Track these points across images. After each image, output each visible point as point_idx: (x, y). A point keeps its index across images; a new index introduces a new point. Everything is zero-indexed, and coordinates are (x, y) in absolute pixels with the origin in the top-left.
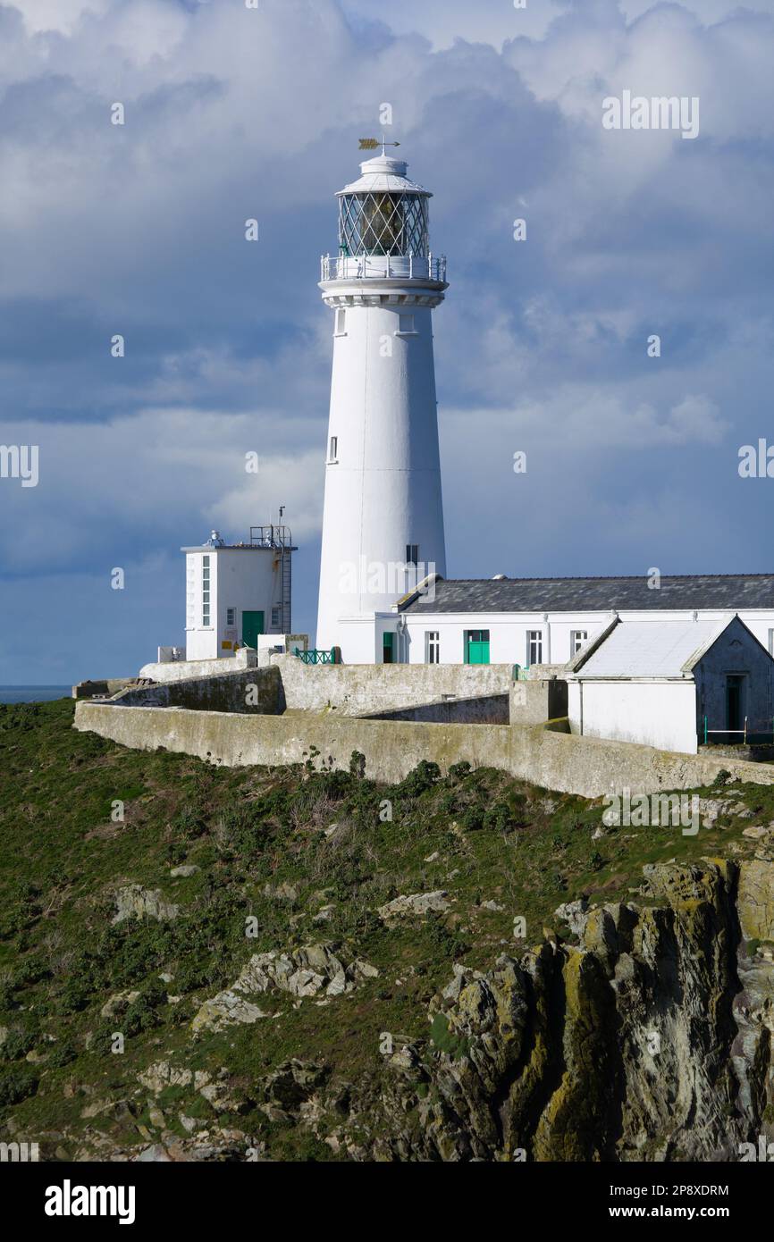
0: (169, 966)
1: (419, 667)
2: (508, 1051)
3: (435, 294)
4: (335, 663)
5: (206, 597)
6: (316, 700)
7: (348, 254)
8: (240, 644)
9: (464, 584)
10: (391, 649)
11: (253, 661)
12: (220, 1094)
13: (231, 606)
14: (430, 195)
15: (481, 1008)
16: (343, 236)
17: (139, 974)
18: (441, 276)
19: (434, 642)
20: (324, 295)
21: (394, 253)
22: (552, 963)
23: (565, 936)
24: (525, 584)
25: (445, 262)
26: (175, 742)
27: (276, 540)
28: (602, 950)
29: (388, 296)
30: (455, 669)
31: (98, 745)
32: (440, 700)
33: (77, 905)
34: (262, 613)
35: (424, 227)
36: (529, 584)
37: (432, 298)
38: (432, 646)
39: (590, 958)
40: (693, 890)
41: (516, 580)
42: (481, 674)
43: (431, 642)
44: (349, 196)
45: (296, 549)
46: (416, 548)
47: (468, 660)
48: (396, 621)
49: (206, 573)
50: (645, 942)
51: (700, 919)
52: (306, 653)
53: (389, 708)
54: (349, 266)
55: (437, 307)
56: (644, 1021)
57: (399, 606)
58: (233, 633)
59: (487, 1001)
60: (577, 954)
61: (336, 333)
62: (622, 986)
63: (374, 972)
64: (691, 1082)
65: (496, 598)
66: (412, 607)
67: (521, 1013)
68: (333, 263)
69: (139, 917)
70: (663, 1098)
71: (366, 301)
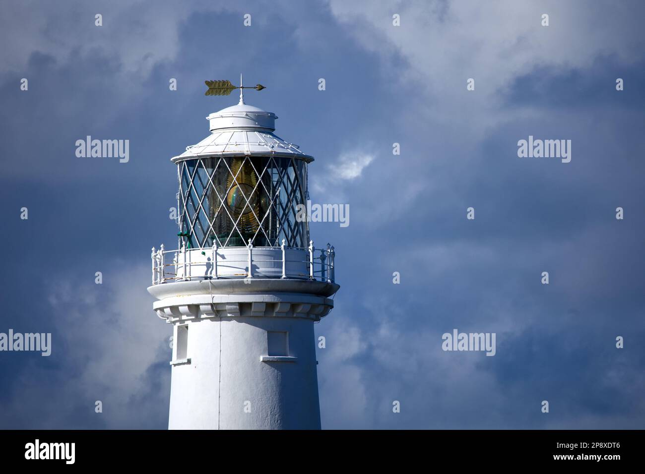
7: (192, 246)
14: (310, 160)
16: (184, 220)
18: (327, 274)
20: (155, 305)
21: (258, 242)
29: (249, 305)
37: (314, 306)
44: (191, 162)
54: (192, 261)
55: (323, 319)
61: (175, 360)
68: (169, 259)
71: (218, 312)
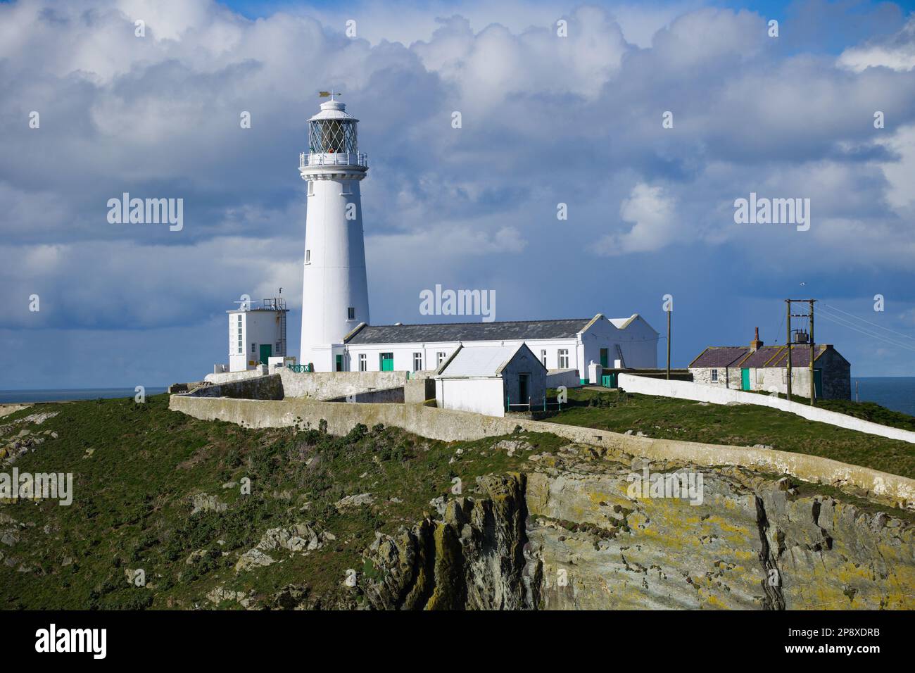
0: (222, 537)
1: (356, 373)
2: (405, 577)
3: (360, 173)
4: (310, 371)
5: (240, 337)
6: (301, 392)
7: (315, 152)
8: (259, 362)
9: (379, 328)
10: (341, 364)
11: (266, 372)
12: (251, 604)
13: (253, 342)
14: (358, 121)
15: (390, 555)
16: (312, 143)
17: (205, 541)
18: (365, 163)
19: (364, 360)
20: (302, 174)
21: (339, 152)
22: (428, 530)
23: (435, 516)
24: (412, 328)
25: (366, 156)
26: (224, 416)
27: (278, 306)
28: (455, 523)
29: (335, 174)
30: (375, 374)
31: (182, 418)
32: (367, 391)
33: (173, 504)
34: (271, 345)
35: (355, 138)
36: (414, 327)
37: (360, 175)
38: (362, 362)
39: (448, 527)
40: (502, 489)
41: (408, 326)
42: (389, 376)
43: (362, 360)
44: (314, 122)
45: (288, 310)
46: (353, 309)
47: (382, 369)
48: (343, 349)
49: (240, 324)
50: (477, 518)
51: (506, 505)
52: (295, 367)
53: (340, 395)
54: (315, 158)
55: (363, 180)
56: (477, 559)
57: (344, 341)
58: (256, 356)
59: (394, 551)
60: (442, 525)
61: (309, 194)
62: (465, 541)
63: (333, 537)
64: (501, 590)
65: (397, 335)
66: (352, 341)
67: (412, 556)
68: (306, 157)
69: (206, 510)
70: (487, 599)
71: (324, 177)
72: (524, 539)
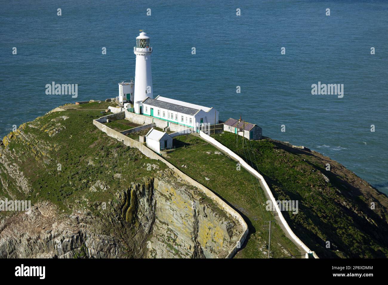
2: (123, 203)
15: (119, 197)
22: (129, 191)
23: (131, 187)
28: (135, 190)
39: (134, 191)
40: (148, 182)
51: (148, 186)
56: (141, 198)
59: (120, 196)
62: (138, 194)
64: (147, 206)
67: (125, 198)
70: (143, 208)
72: (153, 194)
